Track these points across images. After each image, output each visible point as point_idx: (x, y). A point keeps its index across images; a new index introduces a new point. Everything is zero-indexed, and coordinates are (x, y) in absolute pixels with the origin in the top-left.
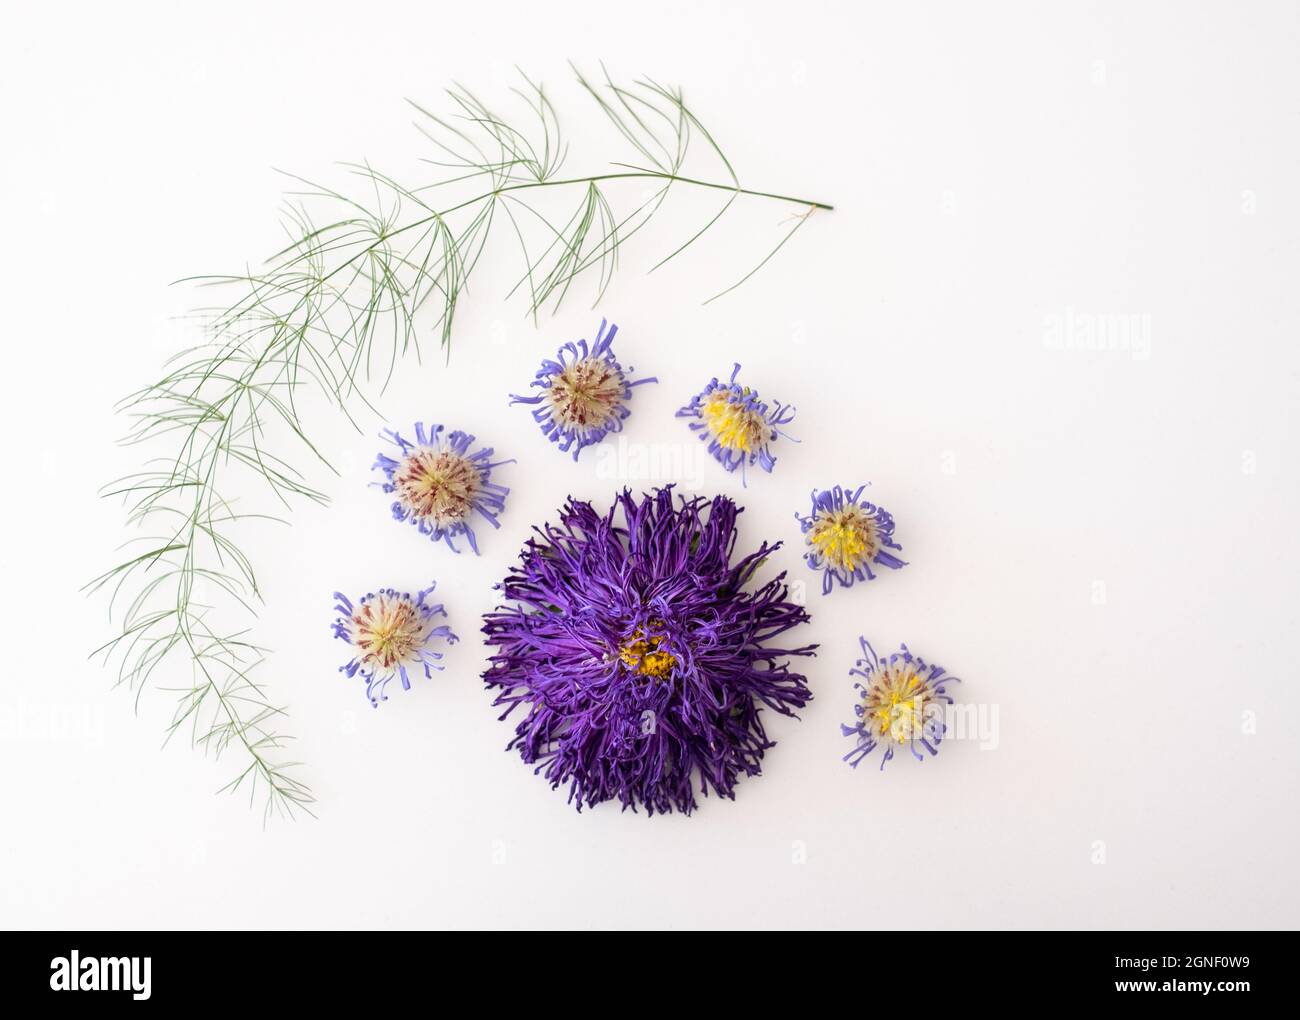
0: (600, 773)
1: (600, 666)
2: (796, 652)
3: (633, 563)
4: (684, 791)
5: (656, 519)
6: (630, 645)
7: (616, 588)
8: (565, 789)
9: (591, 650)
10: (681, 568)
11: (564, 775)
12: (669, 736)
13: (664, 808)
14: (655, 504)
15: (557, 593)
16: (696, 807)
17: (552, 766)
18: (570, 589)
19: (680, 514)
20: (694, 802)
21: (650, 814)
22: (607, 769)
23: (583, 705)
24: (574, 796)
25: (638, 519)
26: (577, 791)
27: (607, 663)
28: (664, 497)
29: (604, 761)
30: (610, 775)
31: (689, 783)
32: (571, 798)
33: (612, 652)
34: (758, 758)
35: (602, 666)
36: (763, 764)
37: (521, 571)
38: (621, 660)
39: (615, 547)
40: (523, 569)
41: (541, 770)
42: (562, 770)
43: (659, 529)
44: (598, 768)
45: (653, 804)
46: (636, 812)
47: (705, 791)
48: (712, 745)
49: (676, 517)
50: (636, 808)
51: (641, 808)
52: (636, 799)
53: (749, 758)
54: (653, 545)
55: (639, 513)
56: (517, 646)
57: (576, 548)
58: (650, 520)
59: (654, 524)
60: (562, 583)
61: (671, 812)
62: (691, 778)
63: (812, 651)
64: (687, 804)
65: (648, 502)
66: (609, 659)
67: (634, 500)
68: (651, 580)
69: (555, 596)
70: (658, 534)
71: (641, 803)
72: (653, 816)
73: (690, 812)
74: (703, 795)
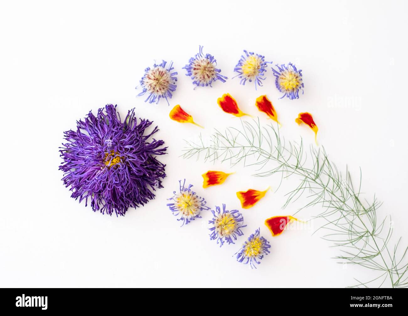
0: (122, 203)
1: (102, 172)
2: (153, 133)
3: (93, 138)
4: (148, 193)
5: (92, 123)
6: (106, 160)
7: (92, 147)
8: (114, 213)
9: (96, 169)
10: (107, 130)
11: (111, 210)
12: (134, 179)
13: (146, 201)
14: (89, 119)
15: (77, 161)
16: (155, 195)
17: (107, 209)
18: (80, 156)
19: (98, 118)
20: (153, 194)
21: (143, 205)
22: (123, 200)
23: (104, 187)
24: (118, 214)
25: (87, 125)
26: (118, 212)
27: (103, 170)
28: (91, 115)
29: (120, 198)
30: (124, 201)
31: (148, 190)
32: (117, 215)
33: (103, 166)
34: (163, 171)
35: (102, 171)
36: (166, 172)
37: (65, 162)
38: (107, 166)
39: (85, 137)
40: (65, 161)
41: (104, 212)
42: (110, 209)
43: (94, 125)
44: (119, 201)
45: (142, 202)
46: (139, 207)
47: (154, 189)
48: (148, 175)
49: (98, 119)
50: (138, 206)
51: (140, 205)
52: (136, 203)
53: (161, 172)
54: (96, 130)
55: (86, 124)
56: (76, 182)
57: (75, 145)
58: (90, 124)
59: (92, 124)
60: (77, 156)
61: (148, 201)
62: (148, 188)
63: (157, 129)
64: (152, 196)
65: (87, 119)
66: (103, 168)
67: (83, 121)
68: (101, 139)
69: (78, 162)
70: (95, 126)
71: (139, 204)
72: (144, 205)
73: (154, 198)
74: (154, 191)
